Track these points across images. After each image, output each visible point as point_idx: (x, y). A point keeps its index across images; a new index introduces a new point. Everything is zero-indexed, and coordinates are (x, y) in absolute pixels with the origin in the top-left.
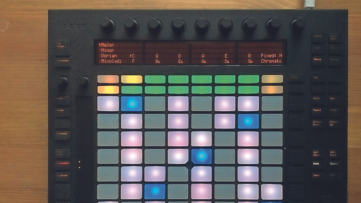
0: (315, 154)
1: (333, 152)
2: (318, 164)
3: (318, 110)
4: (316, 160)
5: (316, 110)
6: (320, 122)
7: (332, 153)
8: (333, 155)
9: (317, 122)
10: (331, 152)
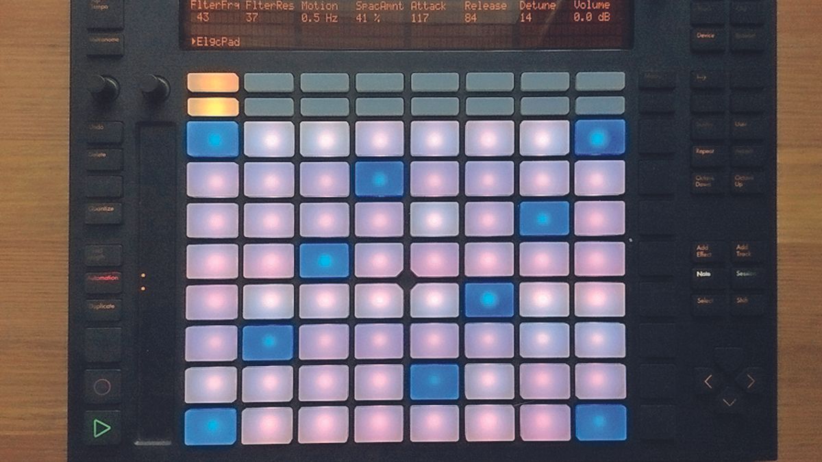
0: (701, 252)
1: (743, 248)
2: (709, 274)
3: (707, 152)
4: (704, 265)
5: (703, 152)
6: (713, 179)
7: (741, 250)
8: (744, 255)
9: (704, 178)
10: (738, 247)
